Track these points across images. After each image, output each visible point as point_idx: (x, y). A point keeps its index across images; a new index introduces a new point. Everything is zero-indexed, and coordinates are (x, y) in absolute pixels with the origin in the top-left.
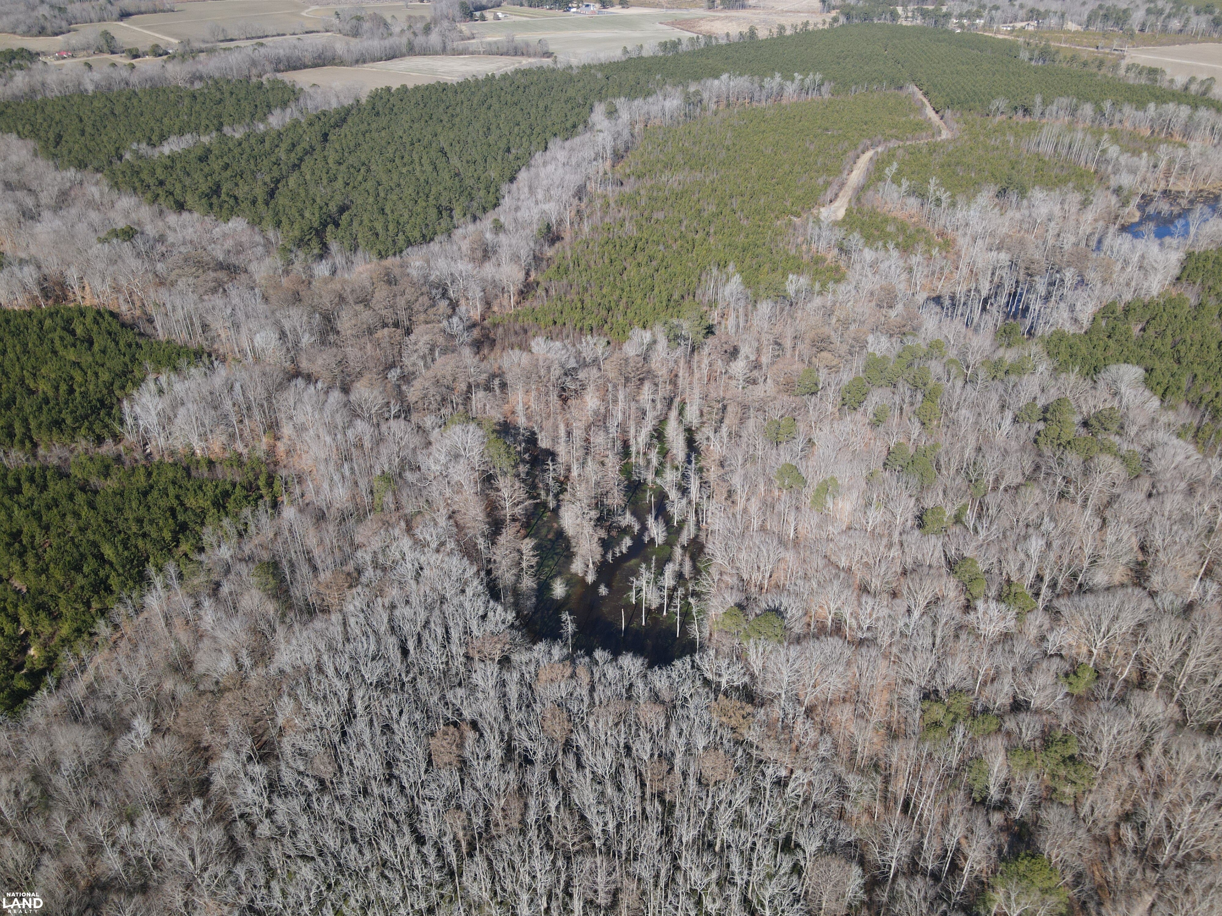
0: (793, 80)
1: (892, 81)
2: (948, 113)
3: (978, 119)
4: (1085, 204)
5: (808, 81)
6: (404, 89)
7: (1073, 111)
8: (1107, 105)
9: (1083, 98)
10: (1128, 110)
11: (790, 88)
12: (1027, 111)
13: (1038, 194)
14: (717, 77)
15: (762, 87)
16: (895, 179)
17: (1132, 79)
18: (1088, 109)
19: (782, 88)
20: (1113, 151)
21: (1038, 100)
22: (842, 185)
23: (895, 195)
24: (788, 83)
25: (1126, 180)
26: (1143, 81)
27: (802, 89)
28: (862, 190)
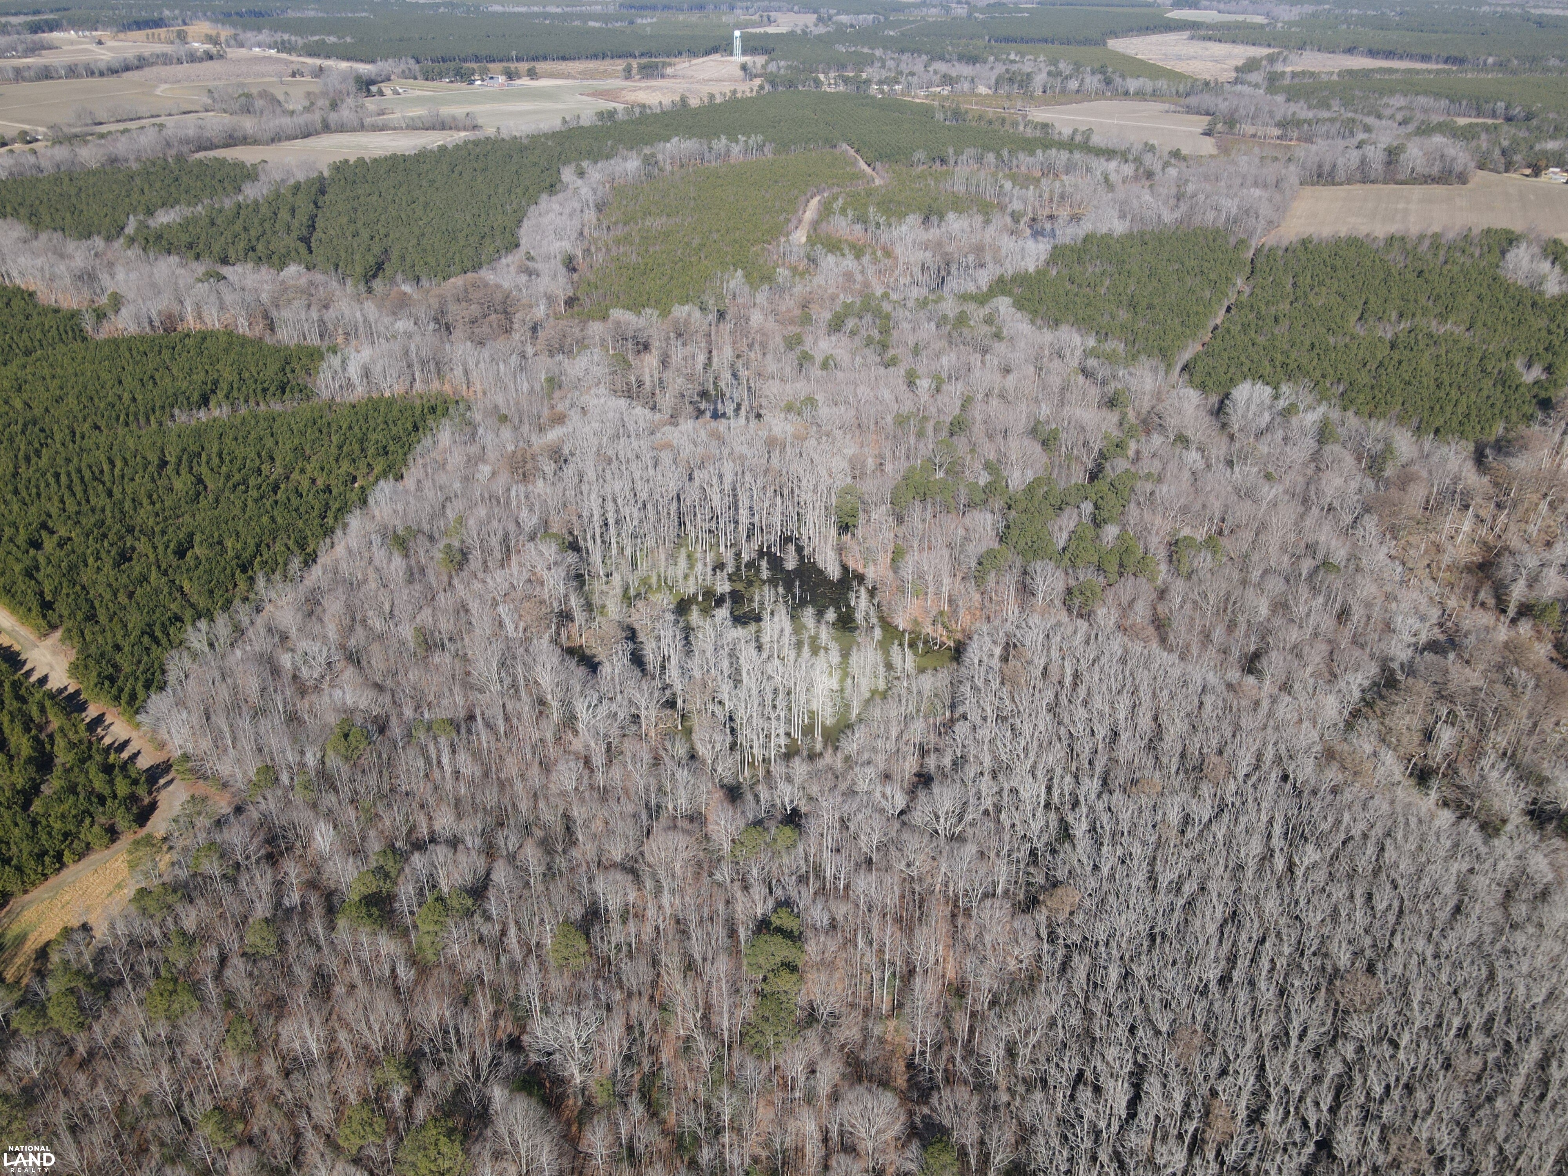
0: (737, 142)
1: (826, 141)
2: (878, 165)
3: (904, 169)
4: (987, 222)
5: (751, 142)
6: (361, 161)
7: (980, 159)
8: (1005, 153)
9: (986, 148)
10: (1022, 156)
11: (736, 149)
12: (943, 161)
13: (951, 216)
14: (668, 141)
15: (711, 148)
16: (843, 211)
17: (1029, 132)
18: (991, 157)
19: (728, 151)
20: (1008, 185)
21: (951, 151)
22: (800, 221)
23: (844, 224)
24: (734, 145)
25: (1017, 205)
26: (1038, 133)
27: (748, 151)
28: (815, 225)
